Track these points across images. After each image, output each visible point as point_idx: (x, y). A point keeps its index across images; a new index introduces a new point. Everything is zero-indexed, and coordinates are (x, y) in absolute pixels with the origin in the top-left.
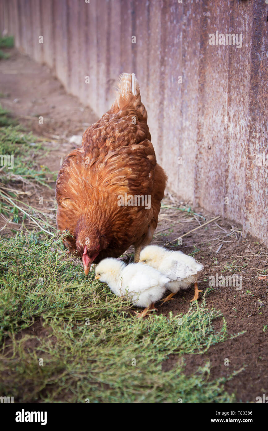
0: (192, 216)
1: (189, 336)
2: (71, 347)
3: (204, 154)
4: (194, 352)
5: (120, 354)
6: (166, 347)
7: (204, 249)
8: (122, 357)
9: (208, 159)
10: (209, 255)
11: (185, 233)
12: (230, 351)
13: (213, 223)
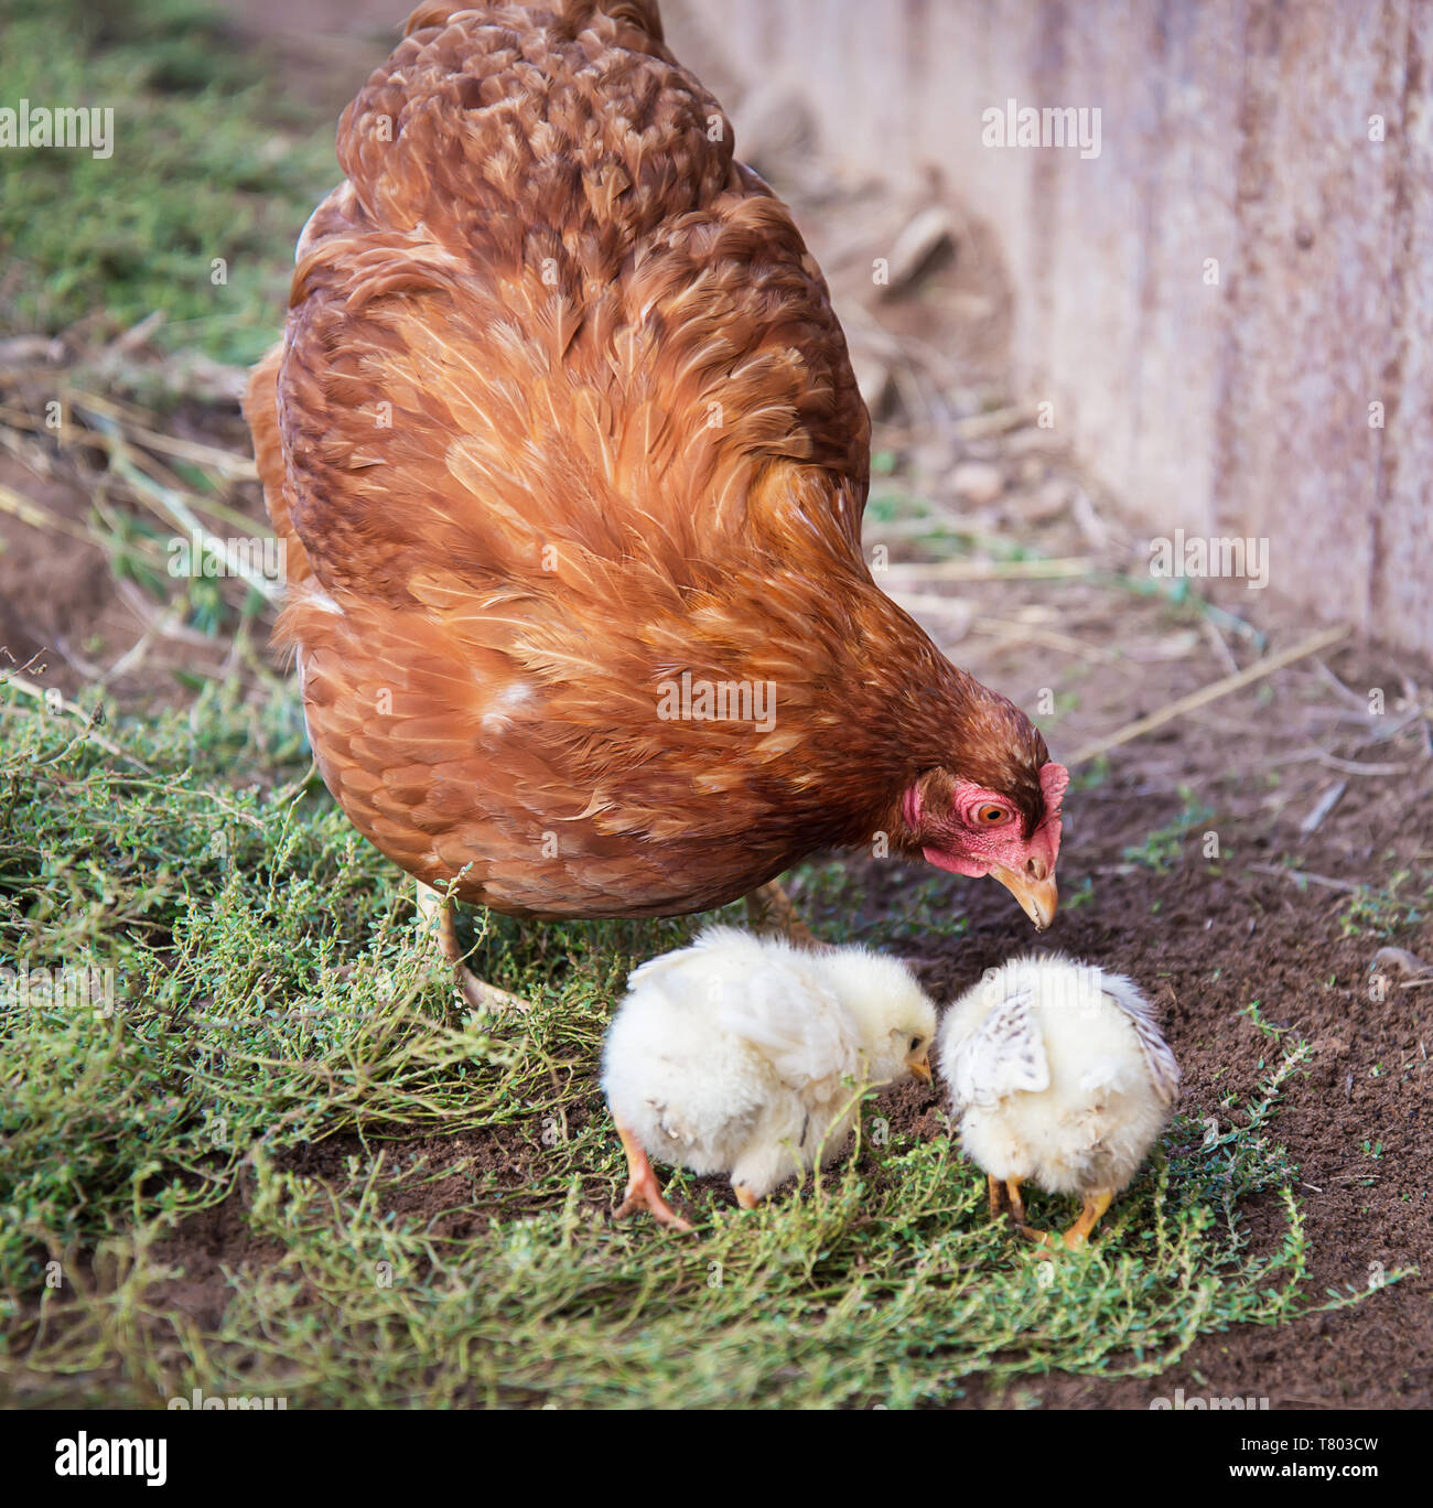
0: (1191, 624)
1: (1093, 1278)
2: (414, 1316)
3: (1275, 273)
4: (1109, 1367)
5: (678, 1363)
6: (956, 1334)
7: (1238, 807)
8: (685, 1378)
9: (1295, 305)
10: (1262, 844)
11: (1141, 716)
12: (1310, 1365)
13: (1303, 665)
